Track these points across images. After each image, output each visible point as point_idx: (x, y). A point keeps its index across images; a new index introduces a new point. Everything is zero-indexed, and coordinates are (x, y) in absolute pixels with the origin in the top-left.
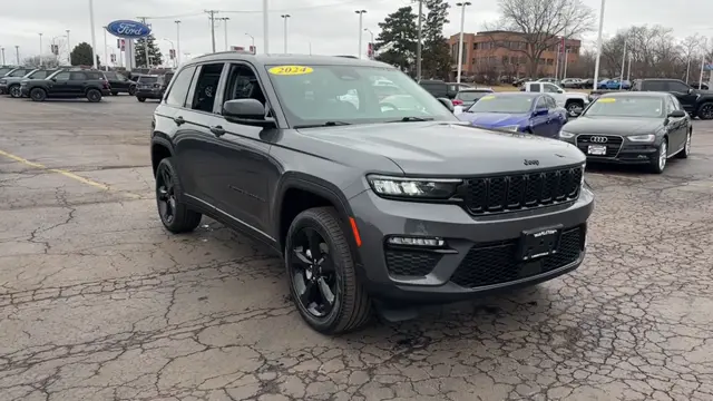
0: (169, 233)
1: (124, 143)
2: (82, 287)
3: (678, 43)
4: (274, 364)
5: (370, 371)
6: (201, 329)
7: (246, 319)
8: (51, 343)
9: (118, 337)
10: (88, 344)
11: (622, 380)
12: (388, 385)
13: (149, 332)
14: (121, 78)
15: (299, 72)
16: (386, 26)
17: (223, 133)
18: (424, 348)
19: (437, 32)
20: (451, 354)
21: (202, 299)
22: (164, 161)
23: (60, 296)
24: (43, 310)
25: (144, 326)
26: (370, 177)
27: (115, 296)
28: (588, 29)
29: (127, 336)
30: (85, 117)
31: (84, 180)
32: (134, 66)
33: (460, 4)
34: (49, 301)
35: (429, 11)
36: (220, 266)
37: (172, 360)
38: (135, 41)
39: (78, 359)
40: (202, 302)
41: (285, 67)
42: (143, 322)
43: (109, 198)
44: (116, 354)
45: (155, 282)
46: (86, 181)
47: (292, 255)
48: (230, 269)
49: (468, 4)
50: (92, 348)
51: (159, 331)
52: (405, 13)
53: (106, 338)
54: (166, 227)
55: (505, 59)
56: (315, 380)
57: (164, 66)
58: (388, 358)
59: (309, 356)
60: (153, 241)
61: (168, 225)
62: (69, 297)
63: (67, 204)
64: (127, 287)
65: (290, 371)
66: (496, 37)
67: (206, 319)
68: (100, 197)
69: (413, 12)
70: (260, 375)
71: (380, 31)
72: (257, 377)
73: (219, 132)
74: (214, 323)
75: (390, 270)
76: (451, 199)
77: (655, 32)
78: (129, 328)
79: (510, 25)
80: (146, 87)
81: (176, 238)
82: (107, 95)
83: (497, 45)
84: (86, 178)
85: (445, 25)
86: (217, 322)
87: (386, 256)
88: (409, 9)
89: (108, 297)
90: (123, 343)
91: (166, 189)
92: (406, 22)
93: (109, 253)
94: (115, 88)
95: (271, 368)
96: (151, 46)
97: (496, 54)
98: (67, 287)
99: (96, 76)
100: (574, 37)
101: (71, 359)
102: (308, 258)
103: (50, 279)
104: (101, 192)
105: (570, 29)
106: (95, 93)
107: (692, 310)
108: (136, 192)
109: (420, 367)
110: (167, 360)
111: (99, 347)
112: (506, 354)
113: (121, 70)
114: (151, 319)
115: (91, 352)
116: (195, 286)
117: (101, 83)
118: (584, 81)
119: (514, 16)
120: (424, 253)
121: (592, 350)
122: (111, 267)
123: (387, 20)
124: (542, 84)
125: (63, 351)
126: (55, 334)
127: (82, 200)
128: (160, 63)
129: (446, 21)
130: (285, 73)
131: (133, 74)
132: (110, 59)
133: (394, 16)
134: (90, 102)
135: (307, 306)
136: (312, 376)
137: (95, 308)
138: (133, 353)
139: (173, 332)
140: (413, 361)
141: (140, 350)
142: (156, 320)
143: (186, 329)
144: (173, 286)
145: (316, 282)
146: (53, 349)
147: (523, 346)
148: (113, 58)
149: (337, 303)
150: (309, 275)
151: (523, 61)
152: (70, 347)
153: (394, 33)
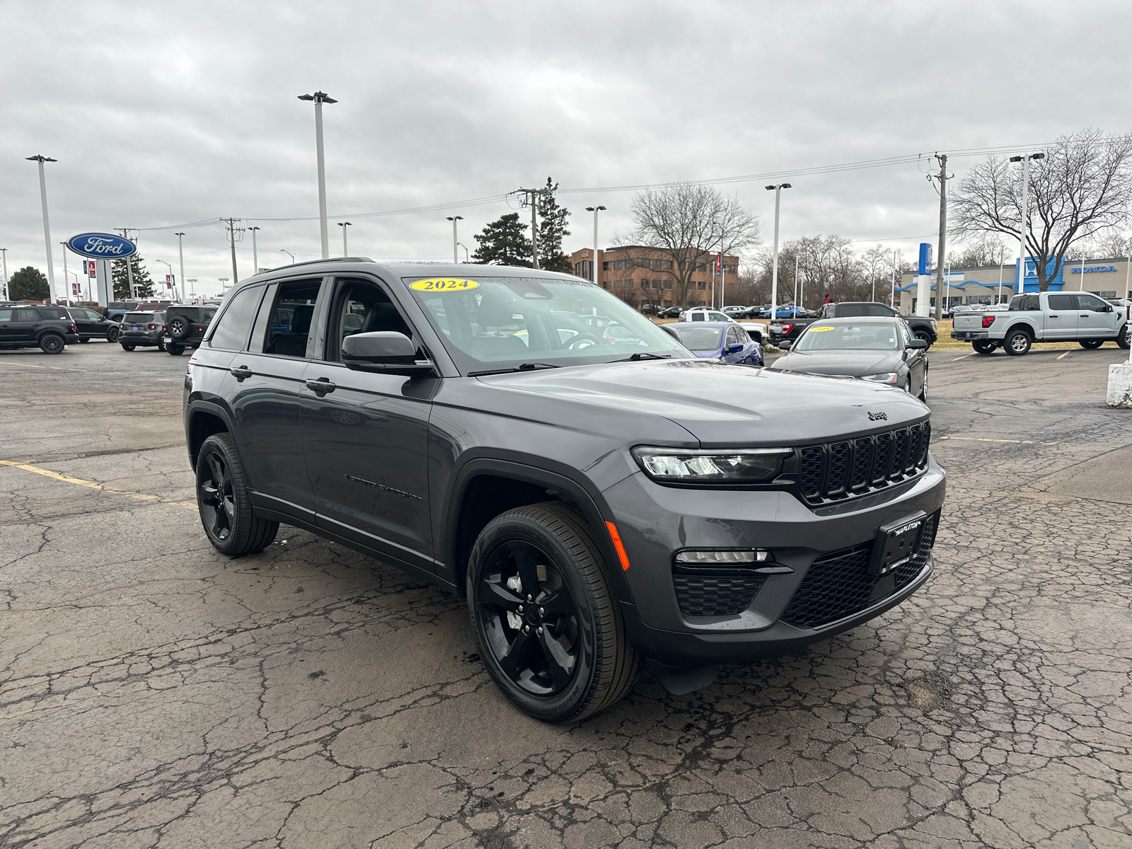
0: (224, 559)
1: (115, 414)
2: (90, 670)
3: (859, 258)
4: (489, 795)
5: (660, 789)
6: (334, 735)
7: (404, 707)
8: (47, 795)
9: (181, 767)
10: (124, 787)
11: (1060, 758)
12: (702, 816)
13: (238, 751)
14: (94, 317)
15: (458, 288)
16: (485, 239)
17: (331, 389)
18: (728, 733)
19: (554, 247)
20: (779, 742)
21: (315, 676)
22: (212, 439)
23: (50, 692)
24: (22, 723)
25: (223, 739)
26: (637, 451)
27: (154, 683)
28: (751, 240)
29: (196, 763)
30: (42, 376)
31: (57, 476)
32: (111, 299)
33: (591, 209)
34: (30, 703)
35: (543, 219)
36: (327, 611)
37: (297, 805)
38: (111, 263)
39: (111, 823)
40: (318, 681)
41: (435, 281)
42: (219, 731)
43: (106, 504)
44: (182, 804)
45: (222, 649)
46: (60, 478)
47: (482, 588)
48: (347, 616)
49: (602, 208)
50: (132, 796)
51: (257, 748)
52: (509, 221)
53: (158, 770)
54: (217, 547)
55: (645, 283)
56: (571, 821)
57: (157, 298)
58: (679, 760)
59: (542, 772)
60: (199, 575)
61: (222, 544)
62: (70, 691)
63: (34, 520)
64: (175, 663)
65: (520, 805)
66: (633, 254)
67: (335, 715)
68: (91, 504)
69: (520, 221)
70: (468, 820)
71: (478, 245)
72: (467, 826)
73: (323, 387)
74: (349, 721)
75: (683, 609)
76: (775, 482)
77: (830, 246)
78: (197, 746)
79: (649, 239)
80: (135, 329)
81: (236, 566)
82: (72, 342)
83: (634, 264)
84: (61, 473)
85: (564, 237)
86: (355, 718)
87: (676, 584)
88: (515, 217)
89: (142, 685)
90: (193, 777)
91: (214, 485)
92: (511, 234)
93: (125, 599)
94: (84, 332)
95: (485, 805)
96: (136, 270)
97: (634, 276)
98: (62, 673)
99: (55, 314)
100: (732, 252)
101: (94, 827)
102: (513, 592)
103: (25, 660)
104: (91, 494)
105: (727, 242)
106: (52, 340)
107: (1077, 627)
108: (152, 491)
109: (739, 772)
110: (289, 807)
111: (149, 793)
112: (860, 730)
113: (93, 306)
114: (232, 723)
115: (134, 805)
116: (297, 650)
117: (63, 324)
118: (749, 309)
119: (655, 226)
120: (736, 575)
121: (982, 708)
122: (135, 627)
123: (485, 231)
124: (706, 312)
125: (76, 809)
126: (54, 772)
127: (61, 509)
128: (151, 294)
129: (565, 233)
130: (435, 289)
131: (113, 312)
132: (71, 289)
133: (495, 225)
134: (45, 353)
135: (516, 677)
136: (563, 811)
137: (124, 711)
138: (217, 796)
139: (284, 745)
140: (722, 762)
141: (229, 791)
142: (244, 724)
143: (305, 738)
144: (256, 654)
145: (532, 634)
146: (56, 807)
147: (879, 715)
148: (76, 288)
149: (584, 670)
150: (515, 622)
151: (668, 284)
152: (89, 798)
153: (496, 249)
